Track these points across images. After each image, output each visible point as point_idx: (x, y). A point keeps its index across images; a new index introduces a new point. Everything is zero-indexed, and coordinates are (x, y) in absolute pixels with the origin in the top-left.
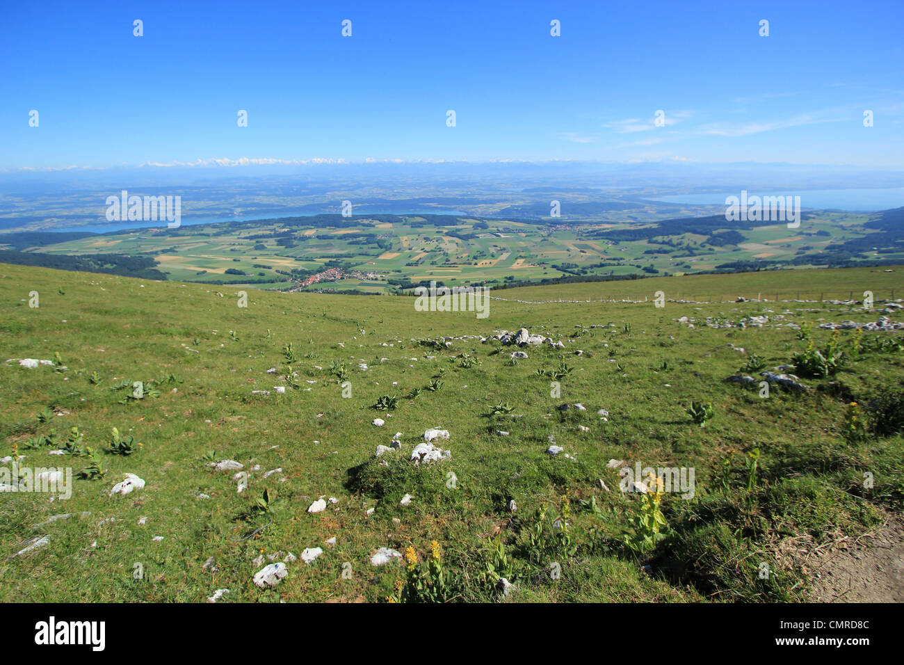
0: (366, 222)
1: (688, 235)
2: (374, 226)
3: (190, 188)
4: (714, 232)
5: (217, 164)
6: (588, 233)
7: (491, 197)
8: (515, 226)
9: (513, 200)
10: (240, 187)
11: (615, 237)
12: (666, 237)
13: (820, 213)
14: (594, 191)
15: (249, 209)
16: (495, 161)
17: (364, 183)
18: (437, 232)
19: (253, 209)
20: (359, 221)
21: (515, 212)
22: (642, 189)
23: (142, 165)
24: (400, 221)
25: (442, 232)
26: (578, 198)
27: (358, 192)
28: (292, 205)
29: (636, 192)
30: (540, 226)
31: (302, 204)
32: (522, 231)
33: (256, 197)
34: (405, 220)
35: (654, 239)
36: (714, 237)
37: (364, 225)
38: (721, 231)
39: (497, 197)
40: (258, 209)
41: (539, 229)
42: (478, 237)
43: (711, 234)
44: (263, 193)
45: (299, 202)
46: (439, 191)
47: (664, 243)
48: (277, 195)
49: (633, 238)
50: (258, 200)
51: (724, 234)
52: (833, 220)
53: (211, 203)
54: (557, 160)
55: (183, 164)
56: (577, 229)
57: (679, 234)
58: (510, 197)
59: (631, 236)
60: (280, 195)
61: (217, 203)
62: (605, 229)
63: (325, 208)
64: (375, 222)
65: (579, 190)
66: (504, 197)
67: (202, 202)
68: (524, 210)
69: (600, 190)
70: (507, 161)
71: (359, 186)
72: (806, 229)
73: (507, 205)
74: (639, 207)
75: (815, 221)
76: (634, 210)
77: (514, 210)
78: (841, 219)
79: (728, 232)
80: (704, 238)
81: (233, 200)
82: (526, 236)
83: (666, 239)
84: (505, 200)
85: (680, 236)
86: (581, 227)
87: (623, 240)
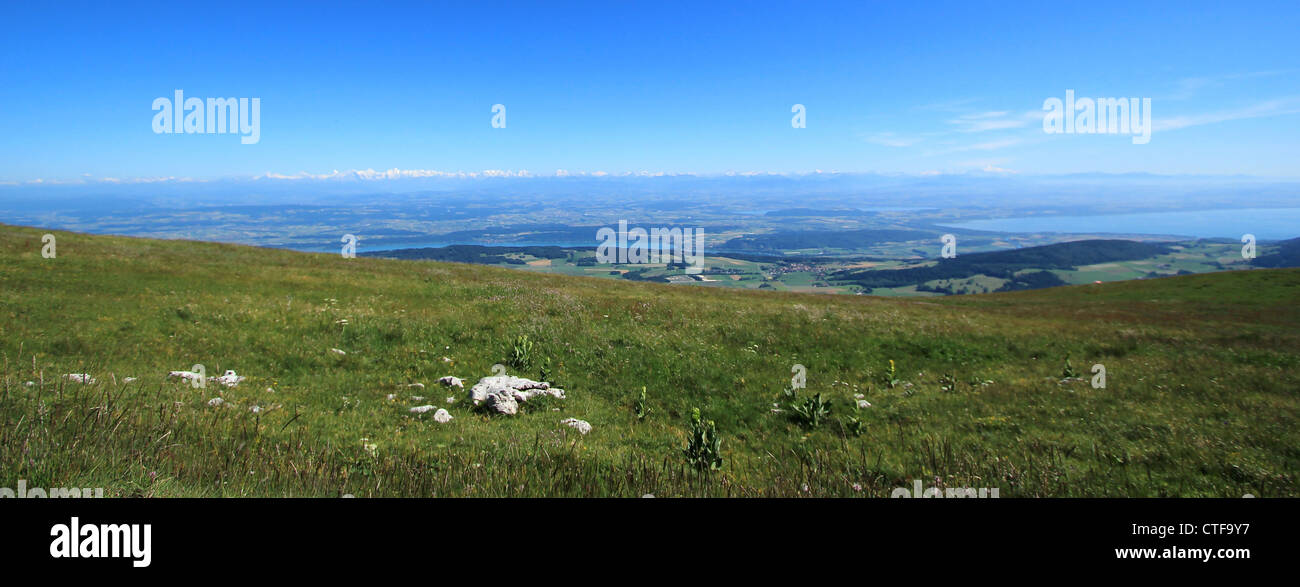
0: (514, 257)
1: (980, 278)
2: (523, 263)
3: (306, 207)
4: (1016, 274)
5: (357, 176)
6: (833, 274)
7: (719, 223)
8: (732, 265)
9: (747, 228)
10: (375, 207)
11: (869, 280)
12: (944, 281)
13: (1192, 244)
14: (868, 214)
15: (373, 237)
16: (733, 174)
17: (545, 203)
18: (612, 273)
19: (380, 237)
20: (505, 255)
21: (745, 244)
22: (937, 211)
23: (256, 178)
24: (563, 256)
25: (619, 272)
26: (842, 224)
27: (533, 215)
28: (435, 232)
29: (930, 216)
30: (765, 265)
31: (449, 230)
32: (737, 272)
33: (389, 221)
34: (572, 254)
35: (927, 284)
36: (1016, 280)
37: (511, 262)
38: (1026, 271)
39: (727, 223)
40: (387, 237)
41: (763, 269)
42: (669, 281)
43: (1011, 277)
44: (403, 215)
45: (446, 228)
46: (647, 215)
47: (938, 290)
48: (419, 219)
49: (894, 283)
50: (391, 224)
51: (1030, 276)
52: (1207, 255)
53: (327, 228)
54: (819, 171)
55: (313, 177)
56: (819, 269)
57: (965, 277)
58: (744, 222)
59: (894, 280)
60: (425, 219)
61: (335, 228)
62: (860, 269)
63: (477, 237)
64: (528, 257)
65: (846, 213)
66: (737, 223)
67: (315, 227)
68: (760, 241)
69: (876, 213)
70: (750, 173)
71: (538, 208)
72: (1161, 268)
73: (739, 234)
74: (931, 236)
75: (1178, 256)
76: (923, 242)
77: (745, 241)
78: (1221, 252)
79: (1035, 274)
80: (998, 283)
81: (357, 225)
82: (740, 280)
83: (944, 284)
84: (737, 228)
85: (964, 281)
86: (828, 267)
87: (881, 287)
